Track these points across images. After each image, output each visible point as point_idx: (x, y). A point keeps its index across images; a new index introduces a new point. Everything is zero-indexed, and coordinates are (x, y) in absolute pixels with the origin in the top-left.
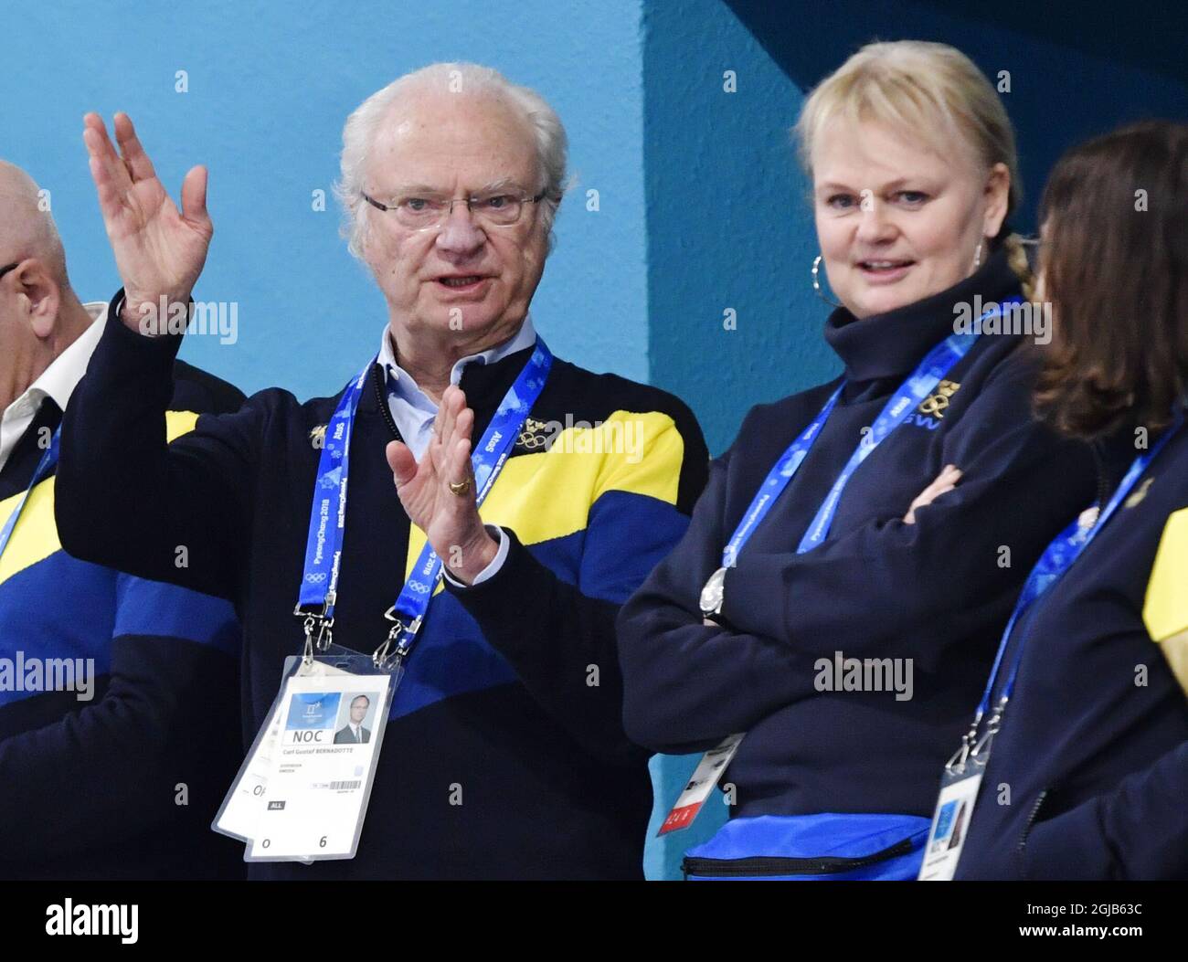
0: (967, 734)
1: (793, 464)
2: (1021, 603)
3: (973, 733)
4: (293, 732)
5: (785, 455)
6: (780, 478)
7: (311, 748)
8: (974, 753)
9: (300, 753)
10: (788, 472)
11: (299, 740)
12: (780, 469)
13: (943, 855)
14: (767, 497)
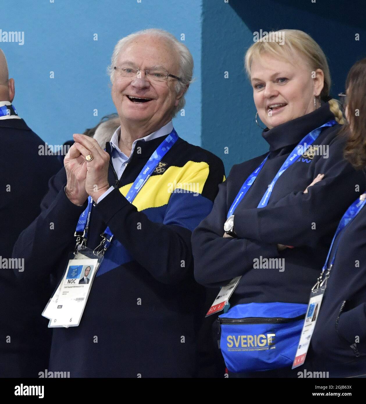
0: (319, 278)
1: (252, 181)
2: (338, 229)
3: (321, 277)
4: (68, 280)
5: (248, 179)
6: (247, 186)
7: (72, 286)
8: (321, 285)
9: (69, 287)
10: (250, 184)
11: (69, 283)
12: (247, 183)
13: (310, 323)
14: (242, 193)
